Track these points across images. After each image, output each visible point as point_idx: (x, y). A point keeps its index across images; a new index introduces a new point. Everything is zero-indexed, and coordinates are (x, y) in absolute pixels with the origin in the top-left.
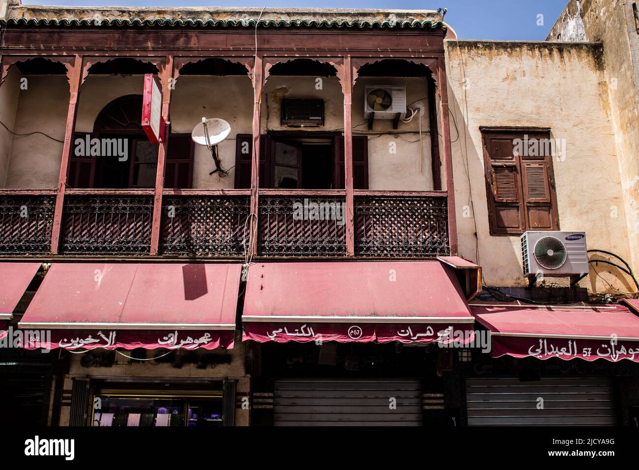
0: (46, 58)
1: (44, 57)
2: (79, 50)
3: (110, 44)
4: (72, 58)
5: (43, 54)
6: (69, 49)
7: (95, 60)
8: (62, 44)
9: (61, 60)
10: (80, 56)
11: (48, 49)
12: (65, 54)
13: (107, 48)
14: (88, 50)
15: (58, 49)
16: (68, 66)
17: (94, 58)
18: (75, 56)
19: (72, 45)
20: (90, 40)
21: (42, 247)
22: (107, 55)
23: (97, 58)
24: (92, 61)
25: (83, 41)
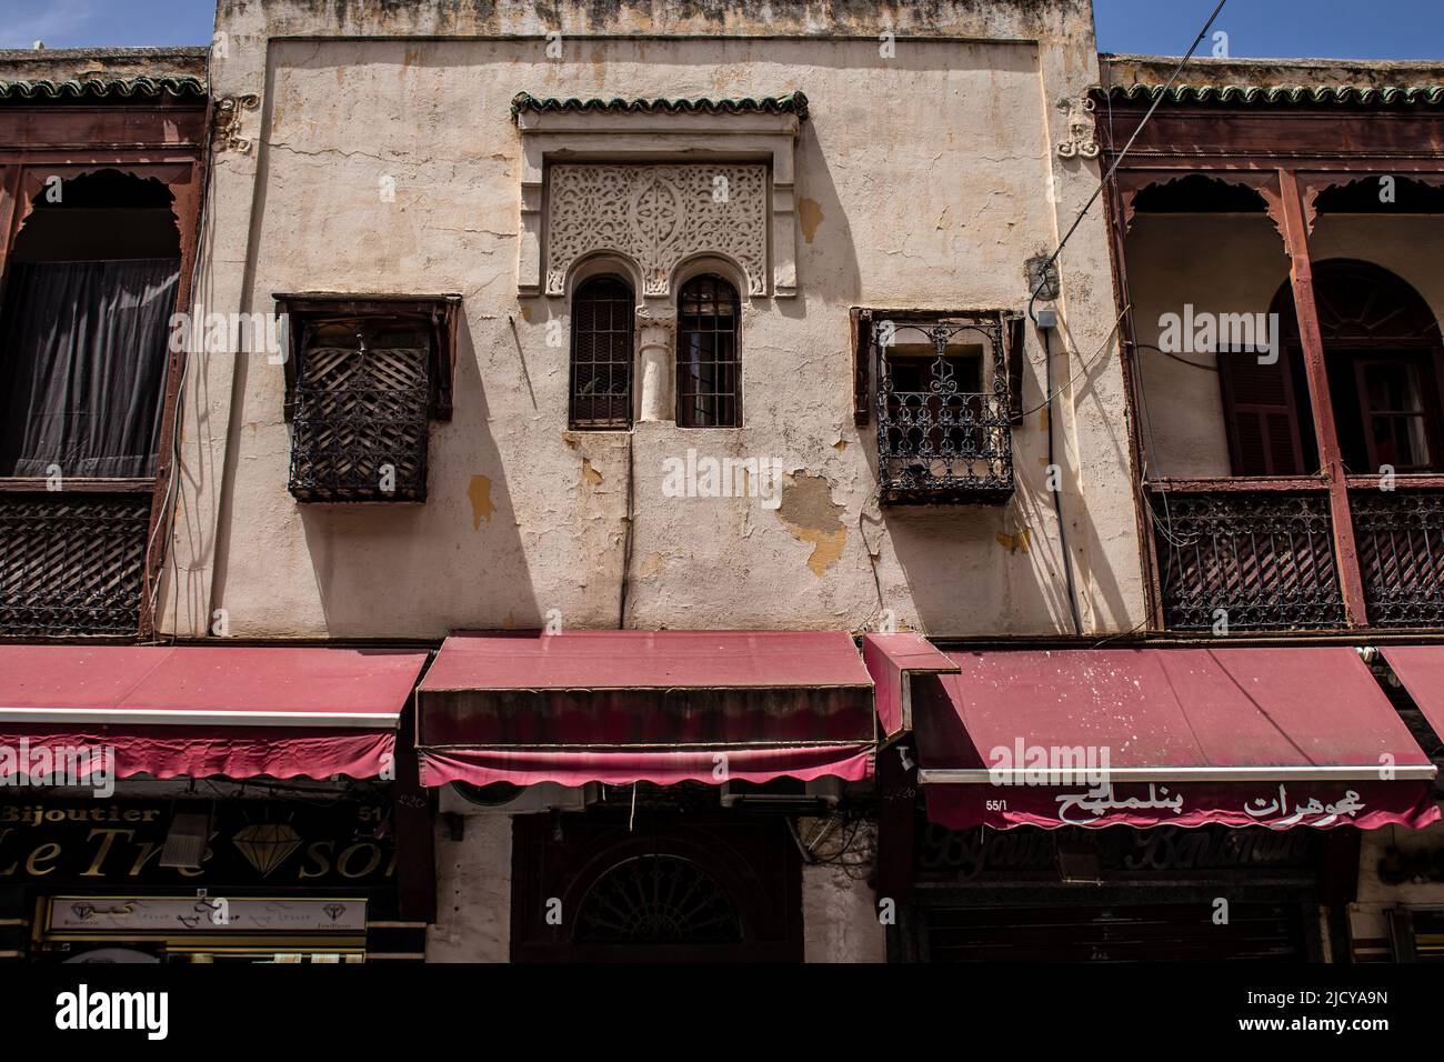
0: (1211, 177)
1: (1207, 175)
2: (1284, 157)
3: (1347, 145)
4: (1270, 176)
5: (1204, 168)
6: (1260, 156)
7: (1323, 181)
8: (1241, 144)
9: (1246, 179)
10: (1288, 172)
11: (1213, 156)
12: (1253, 167)
13: (1343, 153)
14: (1304, 158)
15: (1235, 156)
16: (1265, 193)
17: (1320, 176)
18: (1277, 171)
19: (1263, 147)
20: (1301, 136)
21: (1325, 611)
22: (1347, 169)
23: (1327, 177)
24: (1317, 182)
25: (1285, 137)
